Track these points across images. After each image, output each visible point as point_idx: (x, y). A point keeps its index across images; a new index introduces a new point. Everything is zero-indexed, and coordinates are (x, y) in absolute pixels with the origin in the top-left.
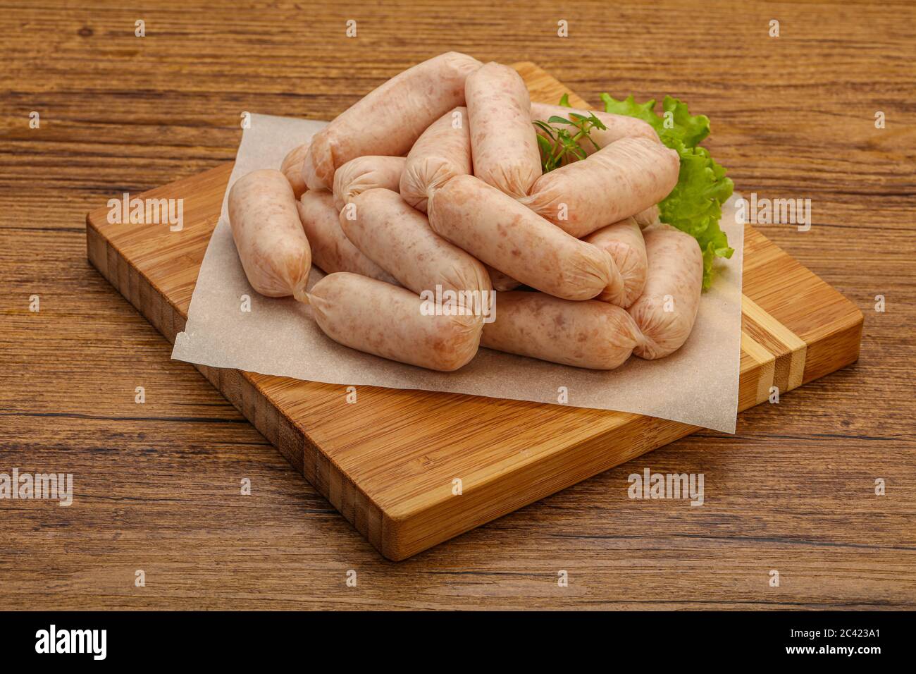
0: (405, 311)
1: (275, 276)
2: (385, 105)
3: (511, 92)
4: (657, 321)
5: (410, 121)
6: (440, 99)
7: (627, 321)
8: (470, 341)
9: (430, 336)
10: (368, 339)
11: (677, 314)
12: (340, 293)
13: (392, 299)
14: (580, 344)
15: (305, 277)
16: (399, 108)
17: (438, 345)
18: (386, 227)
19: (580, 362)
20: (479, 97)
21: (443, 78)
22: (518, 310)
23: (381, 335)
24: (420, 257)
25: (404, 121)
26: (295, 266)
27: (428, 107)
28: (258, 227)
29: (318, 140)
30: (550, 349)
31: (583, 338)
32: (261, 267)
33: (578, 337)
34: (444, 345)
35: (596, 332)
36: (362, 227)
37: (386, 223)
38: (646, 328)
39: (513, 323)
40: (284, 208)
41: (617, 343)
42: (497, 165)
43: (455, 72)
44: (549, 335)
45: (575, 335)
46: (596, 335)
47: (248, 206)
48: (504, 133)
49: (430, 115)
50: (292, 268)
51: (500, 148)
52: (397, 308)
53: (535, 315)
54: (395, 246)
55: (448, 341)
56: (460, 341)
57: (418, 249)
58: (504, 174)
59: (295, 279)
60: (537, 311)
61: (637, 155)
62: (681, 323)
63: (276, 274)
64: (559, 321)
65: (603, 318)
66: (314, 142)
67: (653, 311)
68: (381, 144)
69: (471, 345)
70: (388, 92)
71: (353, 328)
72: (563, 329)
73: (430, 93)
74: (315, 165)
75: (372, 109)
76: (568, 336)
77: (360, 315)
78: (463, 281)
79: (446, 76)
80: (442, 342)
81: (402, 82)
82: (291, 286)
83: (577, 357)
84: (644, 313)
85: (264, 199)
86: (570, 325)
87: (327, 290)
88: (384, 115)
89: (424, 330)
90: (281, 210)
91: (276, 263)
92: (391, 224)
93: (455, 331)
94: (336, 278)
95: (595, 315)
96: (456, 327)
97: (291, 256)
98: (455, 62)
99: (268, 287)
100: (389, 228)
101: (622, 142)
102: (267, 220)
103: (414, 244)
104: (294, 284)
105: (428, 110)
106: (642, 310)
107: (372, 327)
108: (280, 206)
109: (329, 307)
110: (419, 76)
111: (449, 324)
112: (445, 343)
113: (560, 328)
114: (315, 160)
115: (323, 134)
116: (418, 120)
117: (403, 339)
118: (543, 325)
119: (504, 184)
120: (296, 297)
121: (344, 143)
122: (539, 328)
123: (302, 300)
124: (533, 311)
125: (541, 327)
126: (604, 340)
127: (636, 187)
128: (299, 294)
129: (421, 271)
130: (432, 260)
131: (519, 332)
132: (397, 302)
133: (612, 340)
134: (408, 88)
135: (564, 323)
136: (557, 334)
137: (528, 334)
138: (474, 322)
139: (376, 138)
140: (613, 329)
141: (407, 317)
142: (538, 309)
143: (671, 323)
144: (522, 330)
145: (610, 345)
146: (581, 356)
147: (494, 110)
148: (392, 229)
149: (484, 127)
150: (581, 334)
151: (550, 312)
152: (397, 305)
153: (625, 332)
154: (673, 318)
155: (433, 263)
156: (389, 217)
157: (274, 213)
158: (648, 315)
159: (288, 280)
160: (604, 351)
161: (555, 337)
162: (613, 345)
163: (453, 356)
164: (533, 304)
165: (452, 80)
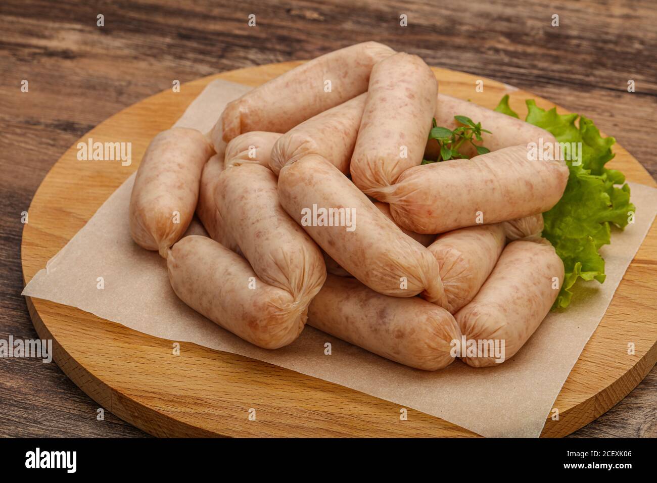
0: (233, 283)
1: (145, 229)
2: (300, 83)
3: (409, 82)
4: (480, 328)
5: (320, 100)
6: (353, 83)
7: (448, 325)
8: (285, 325)
9: (246, 313)
10: (201, 304)
11: (503, 323)
12: (187, 255)
13: (227, 270)
14: (397, 340)
15: (172, 236)
16: (312, 87)
17: (253, 323)
18: (241, 200)
19: (399, 358)
20: (376, 86)
21: (358, 63)
22: (347, 298)
23: (210, 302)
24: (258, 235)
25: (315, 101)
26: (163, 225)
27: (340, 89)
28: (148, 181)
29: (231, 107)
30: (372, 342)
31: (401, 335)
32: (136, 218)
33: (396, 333)
34: (257, 324)
35: (413, 331)
36: (224, 197)
37: (243, 197)
38: (469, 334)
39: (340, 310)
40: (181, 168)
41: (433, 345)
42: (364, 155)
43: (370, 59)
44: (371, 327)
45: (394, 331)
46: (412, 334)
47: (151, 159)
48: (382, 124)
49: (341, 97)
50: (160, 225)
51: (373, 139)
52: (228, 280)
53: (361, 306)
54: (242, 220)
55: (261, 321)
56: (273, 323)
57: (259, 226)
58: (368, 164)
59: (161, 236)
60: (364, 303)
61: (521, 163)
62: (507, 333)
63: (146, 228)
64: (382, 314)
65: (423, 318)
66: (227, 109)
67: (477, 317)
68: (289, 119)
69: (286, 328)
70: (305, 71)
71: (191, 291)
72: (384, 323)
73: (344, 77)
74: (224, 130)
75: (287, 85)
76: (387, 331)
77: (197, 280)
78: (287, 265)
79: (362, 62)
80: (257, 320)
81: (320, 64)
82: (157, 241)
83: (395, 353)
84: (468, 319)
85: (168, 155)
86: (390, 320)
87: (179, 250)
88: (297, 92)
89: (242, 305)
90: (176, 168)
91: (147, 218)
92: (246, 199)
93: (269, 313)
94: (191, 240)
95: (416, 315)
96: (271, 309)
97: (162, 213)
98: (373, 50)
99: (141, 239)
100: (242, 203)
101: (514, 148)
102: (158, 176)
103: (258, 221)
104: (160, 240)
105: (340, 93)
106: (467, 316)
107: (204, 293)
108: (179, 165)
109: (176, 266)
110: (337, 60)
111: (264, 304)
112: (258, 322)
113: (381, 322)
114: (224, 124)
115: (236, 102)
116: (329, 101)
117: (226, 311)
118: (366, 316)
119: (368, 174)
120: (161, 253)
121: (253, 112)
122: (362, 319)
123: (164, 256)
124: (361, 301)
125: (365, 318)
126: (419, 340)
127: (507, 193)
128: (164, 251)
129: (256, 248)
130: (267, 239)
131: (344, 319)
132: (229, 274)
133: (427, 341)
134: (325, 69)
135: (385, 317)
136: (378, 327)
137: (353, 323)
138: (291, 306)
139: (285, 112)
140: (430, 330)
141: (232, 291)
142: (366, 300)
143: (495, 332)
144: (347, 318)
145: (426, 346)
146: (398, 353)
147: (383, 100)
148: (245, 204)
149: (369, 117)
150: (399, 331)
151: (375, 304)
152: (229, 276)
153: (444, 336)
154: (497, 328)
155: (267, 241)
156: (247, 192)
157: (168, 171)
158: (472, 322)
159: (155, 236)
160: (420, 351)
161: (376, 330)
162: (429, 346)
163: (267, 337)
164: (363, 295)
165: (366, 66)
